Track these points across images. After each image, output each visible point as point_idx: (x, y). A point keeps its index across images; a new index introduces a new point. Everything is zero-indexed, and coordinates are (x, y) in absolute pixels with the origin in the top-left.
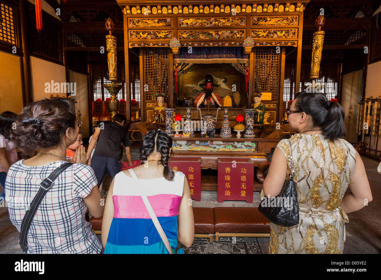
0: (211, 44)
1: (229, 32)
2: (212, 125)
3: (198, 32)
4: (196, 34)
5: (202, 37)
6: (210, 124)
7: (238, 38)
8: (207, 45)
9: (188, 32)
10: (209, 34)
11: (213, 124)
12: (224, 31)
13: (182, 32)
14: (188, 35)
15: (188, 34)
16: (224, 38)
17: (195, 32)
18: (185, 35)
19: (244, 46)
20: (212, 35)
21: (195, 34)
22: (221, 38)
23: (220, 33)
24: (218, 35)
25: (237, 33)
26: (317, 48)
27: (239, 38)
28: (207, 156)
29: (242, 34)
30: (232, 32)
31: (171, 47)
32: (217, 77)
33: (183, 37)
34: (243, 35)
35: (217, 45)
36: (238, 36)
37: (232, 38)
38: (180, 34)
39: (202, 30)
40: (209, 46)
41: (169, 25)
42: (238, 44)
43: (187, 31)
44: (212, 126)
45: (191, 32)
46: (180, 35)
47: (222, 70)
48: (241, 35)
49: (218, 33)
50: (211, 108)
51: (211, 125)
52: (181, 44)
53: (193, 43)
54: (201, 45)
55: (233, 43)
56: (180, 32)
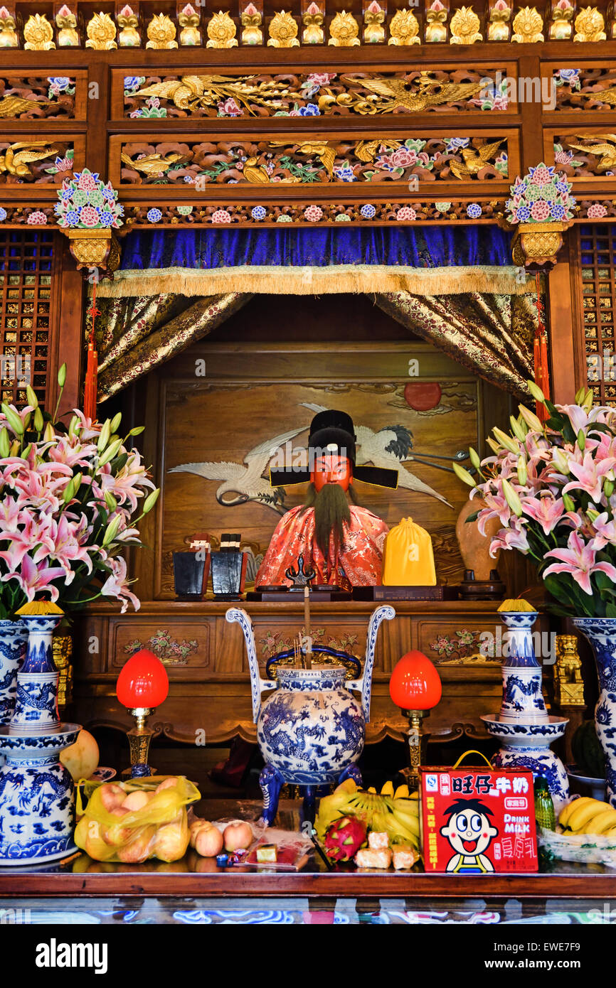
0: (313, 213)
1: (420, 144)
2: (333, 740)
3: (235, 149)
4: (220, 158)
5: (259, 175)
6: (317, 732)
7: (474, 177)
8: (284, 219)
9: (175, 147)
10: (299, 158)
11: (342, 735)
12: (388, 142)
13: (136, 148)
14: (172, 166)
15: (173, 159)
16: (389, 179)
17: (213, 148)
18: (153, 166)
19: (511, 220)
20: (317, 165)
21: (213, 158)
22: (373, 177)
23: (365, 153)
24: (354, 160)
25: (467, 154)
27: (481, 176)
29: (498, 154)
30: (435, 146)
31: (63, 223)
33: (143, 175)
34: (502, 165)
35: (348, 219)
36: (473, 166)
37: (438, 178)
38: (127, 160)
39: (255, 137)
40: (298, 223)
41: (61, 111)
42: (474, 211)
43: (170, 142)
44: (331, 750)
45: (191, 145)
46: (123, 165)
47: (378, 385)
48: (492, 161)
49: (352, 152)
50: (317, 604)
51: (323, 742)
52: (129, 213)
53: (199, 204)
54: (249, 217)
55: (443, 206)
56: (124, 144)
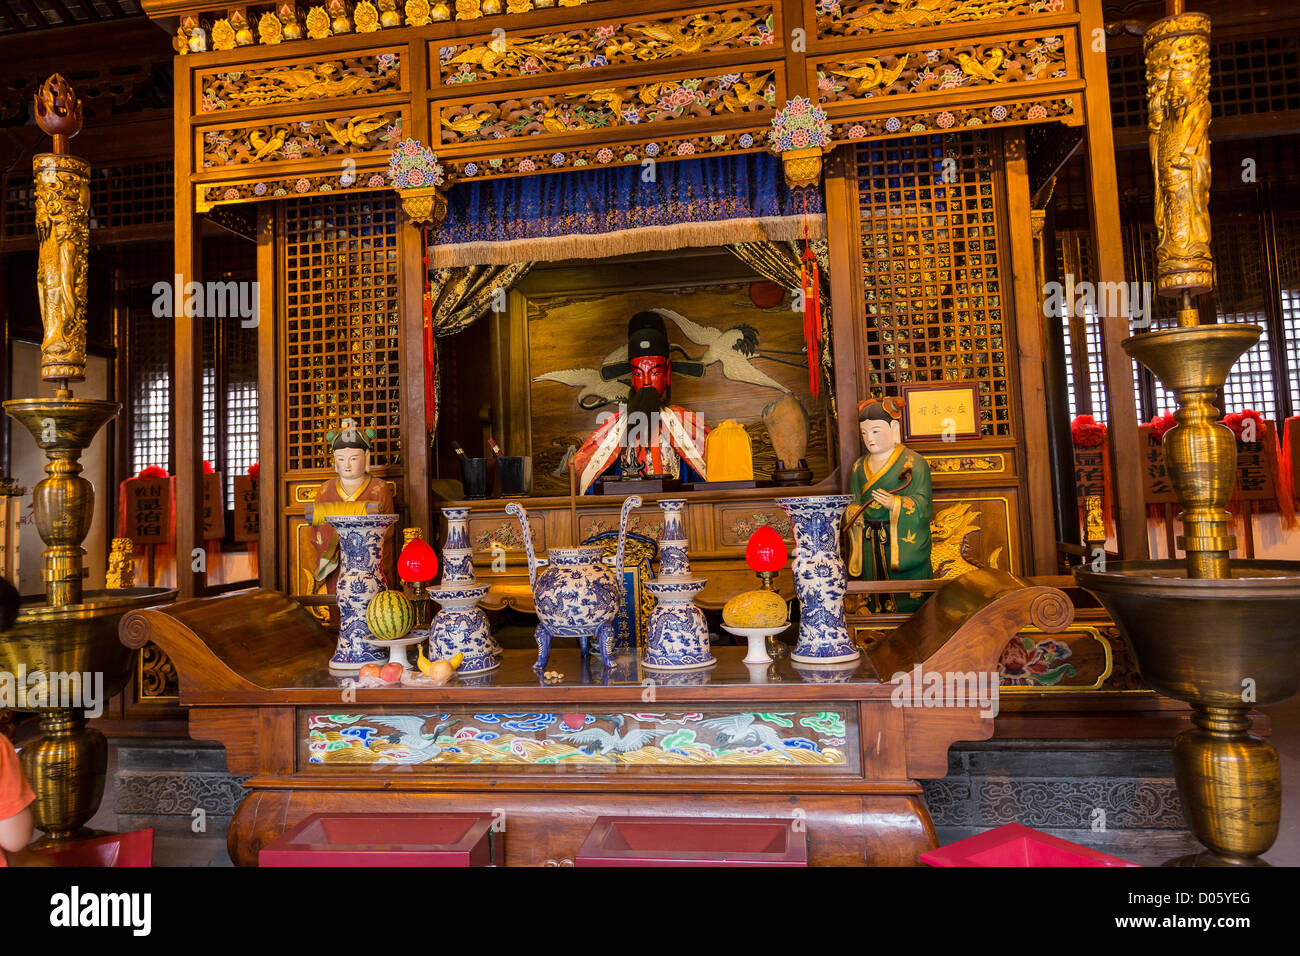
0: (605, 156)
1: (696, 83)
2: (585, 602)
3: (535, 103)
4: (524, 113)
5: (555, 124)
6: (575, 596)
7: (746, 109)
8: (580, 163)
9: (485, 107)
10: (591, 106)
12: (668, 84)
13: (452, 112)
14: (484, 123)
15: (484, 117)
16: (670, 118)
17: (518, 104)
18: (468, 125)
19: (775, 149)
20: (607, 111)
21: (516, 114)
22: (657, 117)
23: (647, 95)
24: (639, 104)
25: (738, 88)
26: (1172, 114)
27: (752, 108)
28: (543, 802)
29: (766, 86)
30: (710, 83)
31: (395, 186)
32: (704, 323)
33: (460, 134)
34: (770, 96)
35: (635, 158)
36: (745, 98)
37: (713, 113)
38: (446, 123)
39: (552, 91)
40: (593, 166)
41: (390, 84)
42: (746, 141)
43: (480, 103)
44: (584, 610)
45: (498, 103)
46: (443, 127)
47: (724, 287)
48: (761, 93)
49: (637, 96)
51: (578, 603)
52: (448, 170)
53: (507, 156)
54: (550, 164)
55: (718, 139)
56: (442, 109)
